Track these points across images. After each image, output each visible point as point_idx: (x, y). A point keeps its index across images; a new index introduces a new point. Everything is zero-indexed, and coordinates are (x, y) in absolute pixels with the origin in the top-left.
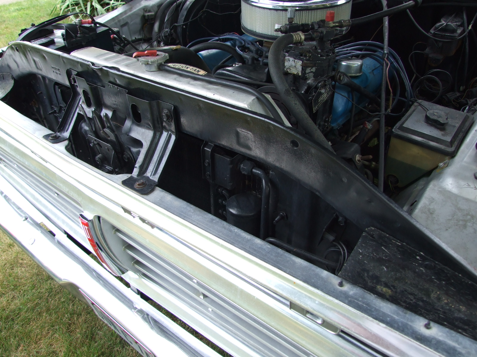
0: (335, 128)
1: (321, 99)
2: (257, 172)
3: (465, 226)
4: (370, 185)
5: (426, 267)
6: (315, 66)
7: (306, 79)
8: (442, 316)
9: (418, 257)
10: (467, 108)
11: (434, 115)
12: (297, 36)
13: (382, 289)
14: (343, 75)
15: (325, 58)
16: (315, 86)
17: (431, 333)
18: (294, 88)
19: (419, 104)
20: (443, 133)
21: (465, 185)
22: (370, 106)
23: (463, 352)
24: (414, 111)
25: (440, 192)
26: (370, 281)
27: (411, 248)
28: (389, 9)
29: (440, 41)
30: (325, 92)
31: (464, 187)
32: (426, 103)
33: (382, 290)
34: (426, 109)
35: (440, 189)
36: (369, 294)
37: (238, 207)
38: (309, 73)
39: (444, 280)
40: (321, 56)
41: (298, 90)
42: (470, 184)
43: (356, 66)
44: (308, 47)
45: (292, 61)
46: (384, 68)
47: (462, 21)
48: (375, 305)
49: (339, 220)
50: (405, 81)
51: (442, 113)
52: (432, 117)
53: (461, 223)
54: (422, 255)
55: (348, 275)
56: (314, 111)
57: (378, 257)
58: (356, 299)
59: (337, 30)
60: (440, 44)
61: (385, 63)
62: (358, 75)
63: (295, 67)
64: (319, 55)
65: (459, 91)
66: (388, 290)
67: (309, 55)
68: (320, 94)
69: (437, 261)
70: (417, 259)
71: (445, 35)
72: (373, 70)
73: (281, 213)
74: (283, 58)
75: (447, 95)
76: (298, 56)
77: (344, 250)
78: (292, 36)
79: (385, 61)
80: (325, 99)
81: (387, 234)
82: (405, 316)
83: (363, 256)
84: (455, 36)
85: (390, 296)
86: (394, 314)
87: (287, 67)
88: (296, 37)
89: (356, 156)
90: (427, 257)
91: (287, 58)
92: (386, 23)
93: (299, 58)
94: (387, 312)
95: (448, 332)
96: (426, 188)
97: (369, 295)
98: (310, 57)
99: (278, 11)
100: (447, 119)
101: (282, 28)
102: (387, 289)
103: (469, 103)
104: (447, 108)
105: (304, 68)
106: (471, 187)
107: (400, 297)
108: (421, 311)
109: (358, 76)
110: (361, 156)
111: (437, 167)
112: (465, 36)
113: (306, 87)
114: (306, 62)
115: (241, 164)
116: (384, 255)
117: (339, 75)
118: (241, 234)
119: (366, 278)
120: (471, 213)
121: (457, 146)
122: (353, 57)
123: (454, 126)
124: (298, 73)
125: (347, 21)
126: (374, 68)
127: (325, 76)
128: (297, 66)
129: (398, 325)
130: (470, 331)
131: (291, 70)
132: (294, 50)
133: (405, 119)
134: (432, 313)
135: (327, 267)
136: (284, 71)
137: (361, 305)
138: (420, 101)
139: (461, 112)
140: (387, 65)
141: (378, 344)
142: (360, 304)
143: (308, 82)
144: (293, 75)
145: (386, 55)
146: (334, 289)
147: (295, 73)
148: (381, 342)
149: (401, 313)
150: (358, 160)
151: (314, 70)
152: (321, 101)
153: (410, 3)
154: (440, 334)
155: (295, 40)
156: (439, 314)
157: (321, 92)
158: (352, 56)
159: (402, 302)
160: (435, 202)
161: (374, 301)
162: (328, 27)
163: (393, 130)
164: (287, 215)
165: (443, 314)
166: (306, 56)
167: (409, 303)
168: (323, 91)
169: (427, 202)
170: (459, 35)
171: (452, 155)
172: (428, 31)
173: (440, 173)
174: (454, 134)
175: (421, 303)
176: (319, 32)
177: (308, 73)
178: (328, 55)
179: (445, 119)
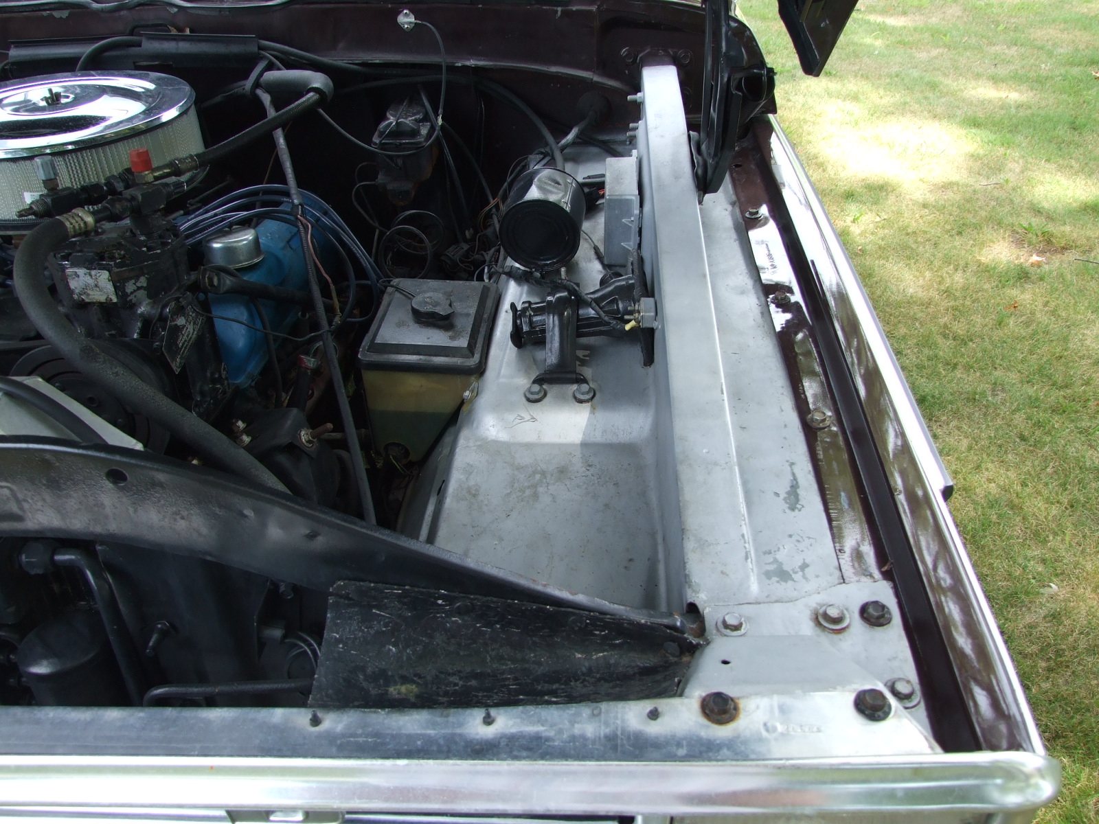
0: (245, 386)
1: (183, 340)
2: (67, 557)
3: (535, 496)
4: (300, 505)
5: (459, 612)
6: (143, 274)
7: (132, 306)
8: (514, 687)
9: (440, 602)
10: (486, 270)
11: (427, 303)
12: (73, 221)
13: (399, 690)
14: (218, 275)
15: (159, 251)
16: (157, 315)
17: (496, 730)
18: (113, 332)
19: (395, 289)
20: (450, 333)
21: (516, 418)
22: (307, 316)
23: (552, 734)
24: (389, 305)
25: (479, 447)
26: (372, 685)
27: (421, 589)
28: (280, 112)
29: (398, 156)
30: (187, 320)
31: (515, 423)
32: (407, 284)
33: (399, 693)
34: (410, 296)
35: (479, 443)
36: (375, 712)
37: (50, 653)
38: (135, 291)
39: (497, 622)
40: (149, 249)
41: (124, 334)
42: (523, 415)
43: (244, 244)
44: (114, 235)
45: (85, 274)
46: (303, 235)
47: (424, 110)
48: (389, 728)
49: (281, 591)
50: (356, 250)
51: (438, 296)
52: (423, 309)
53: (528, 492)
54: (443, 594)
55: (327, 696)
56: (177, 370)
57: (372, 632)
58: (352, 735)
59: (167, 185)
60: (400, 162)
61: (302, 224)
62: (256, 261)
63: (96, 286)
64: (145, 249)
65: (466, 241)
66: (411, 687)
67: (119, 254)
68: (177, 330)
69: (472, 594)
70: (441, 605)
71: (401, 144)
72: (288, 242)
73: (159, 626)
74: (60, 273)
75: (446, 252)
76: (95, 261)
77: (311, 645)
78: (62, 224)
79: (300, 220)
80: (194, 336)
81: (371, 582)
82: (447, 721)
83: (345, 644)
84: (420, 143)
85: (417, 696)
86: (427, 728)
87: (77, 291)
88: (71, 224)
89: (300, 434)
90: (453, 594)
91: (69, 271)
92: (281, 141)
93: (99, 264)
94: (413, 732)
95: (522, 712)
96: (455, 450)
97: (374, 716)
98: (124, 256)
99: (20, 162)
100: (450, 305)
101: (34, 206)
102: (408, 686)
103: (487, 258)
104: (448, 281)
105: (118, 284)
106: (526, 419)
107: (434, 689)
108: (477, 696)
109: (257, 264)
110: (311, 430)
111: (462, 403)
112: (437, 137)
113: (139, 324)
114: (119, 270)
115: (20, 554)
116: (382, 623)
117: (207, 276)
118: (67, 716)
119: (365, 684)
120: (539, 468)
121: (482, 350)
122: (234, 227)
123: (468, 315)
124: (108, 297)
125: (186, 158)
126: (289, 236)
127: (176, 288)
128: (100, 284)
129: (439, 745)
130: (563, 689)
131: (88, 295)
132: (81, 251)
133: (376, 326)
134: (495, 691)
135: (301, 693)
136: (74, 300)
137: (364, 741)
138: (395, 281)
139: (475, 283)
140: (306, 228)
141: (409, 800)
142: (361, 741)
143: (139, 312)
144: (98, 306)
145: (298, 209)
146: (305, 738)
147: (103, 299)
148: (411, 795)
149: (439, 719)
150: (307, 442)
151: (143, 281)
152: (183, 344)
153: (309, 99)
154: (511, 722)
155: (72, 230)
156: (509, 685)
157: (176, 325)
158: (230, 225)
159: (441, 696)
160: (476, 470)
161: (386, 721)
162: (145, 184)
163: (359, 356)
164: (172, 625)
165: (515, 682)
166: (112, 258)
167: (455, 693)
168: (181, 321)
169: (462, 477)
170: (426, 138)
171: (480, 370)
172: (369, 142)
173: (470, 412)
174: (470, 330)
175: (474, 683)
176: (126, 200)
177: (132, 293)
178: (164, 244)
179: (447, 306)
